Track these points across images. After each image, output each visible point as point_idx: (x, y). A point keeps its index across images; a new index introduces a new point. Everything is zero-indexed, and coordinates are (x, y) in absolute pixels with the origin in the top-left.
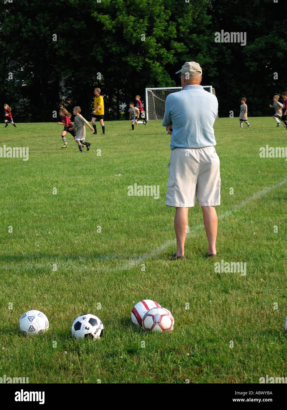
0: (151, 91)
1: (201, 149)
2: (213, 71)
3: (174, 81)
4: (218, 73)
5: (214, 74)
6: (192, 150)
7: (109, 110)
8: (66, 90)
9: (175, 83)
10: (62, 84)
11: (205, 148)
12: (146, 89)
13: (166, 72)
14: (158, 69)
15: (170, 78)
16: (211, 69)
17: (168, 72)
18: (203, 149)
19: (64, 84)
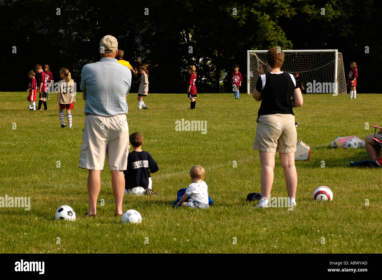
0: (255, 54)
1: (111, 118)
2: (347, 28)
3: (290, 42)
4: (354, 32)
5: (348, 33)
6: (103, 118)
7: (203, 79)
8: (143, 48)
9: (292, 45)
10: (138, 40)
11: (115, 117)
12: (248, 51)
13: (280, 28)
14: (268, 24)
15: (285, 37)
16: (344, 26)
17: (282, 28)
18: (114, 117)
19: (140, 41)
